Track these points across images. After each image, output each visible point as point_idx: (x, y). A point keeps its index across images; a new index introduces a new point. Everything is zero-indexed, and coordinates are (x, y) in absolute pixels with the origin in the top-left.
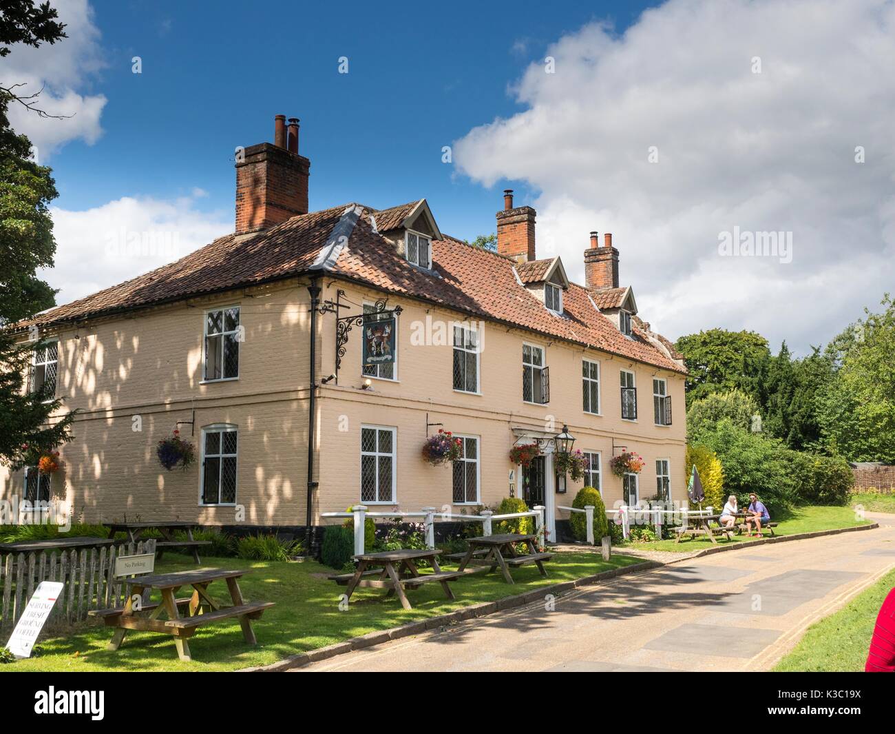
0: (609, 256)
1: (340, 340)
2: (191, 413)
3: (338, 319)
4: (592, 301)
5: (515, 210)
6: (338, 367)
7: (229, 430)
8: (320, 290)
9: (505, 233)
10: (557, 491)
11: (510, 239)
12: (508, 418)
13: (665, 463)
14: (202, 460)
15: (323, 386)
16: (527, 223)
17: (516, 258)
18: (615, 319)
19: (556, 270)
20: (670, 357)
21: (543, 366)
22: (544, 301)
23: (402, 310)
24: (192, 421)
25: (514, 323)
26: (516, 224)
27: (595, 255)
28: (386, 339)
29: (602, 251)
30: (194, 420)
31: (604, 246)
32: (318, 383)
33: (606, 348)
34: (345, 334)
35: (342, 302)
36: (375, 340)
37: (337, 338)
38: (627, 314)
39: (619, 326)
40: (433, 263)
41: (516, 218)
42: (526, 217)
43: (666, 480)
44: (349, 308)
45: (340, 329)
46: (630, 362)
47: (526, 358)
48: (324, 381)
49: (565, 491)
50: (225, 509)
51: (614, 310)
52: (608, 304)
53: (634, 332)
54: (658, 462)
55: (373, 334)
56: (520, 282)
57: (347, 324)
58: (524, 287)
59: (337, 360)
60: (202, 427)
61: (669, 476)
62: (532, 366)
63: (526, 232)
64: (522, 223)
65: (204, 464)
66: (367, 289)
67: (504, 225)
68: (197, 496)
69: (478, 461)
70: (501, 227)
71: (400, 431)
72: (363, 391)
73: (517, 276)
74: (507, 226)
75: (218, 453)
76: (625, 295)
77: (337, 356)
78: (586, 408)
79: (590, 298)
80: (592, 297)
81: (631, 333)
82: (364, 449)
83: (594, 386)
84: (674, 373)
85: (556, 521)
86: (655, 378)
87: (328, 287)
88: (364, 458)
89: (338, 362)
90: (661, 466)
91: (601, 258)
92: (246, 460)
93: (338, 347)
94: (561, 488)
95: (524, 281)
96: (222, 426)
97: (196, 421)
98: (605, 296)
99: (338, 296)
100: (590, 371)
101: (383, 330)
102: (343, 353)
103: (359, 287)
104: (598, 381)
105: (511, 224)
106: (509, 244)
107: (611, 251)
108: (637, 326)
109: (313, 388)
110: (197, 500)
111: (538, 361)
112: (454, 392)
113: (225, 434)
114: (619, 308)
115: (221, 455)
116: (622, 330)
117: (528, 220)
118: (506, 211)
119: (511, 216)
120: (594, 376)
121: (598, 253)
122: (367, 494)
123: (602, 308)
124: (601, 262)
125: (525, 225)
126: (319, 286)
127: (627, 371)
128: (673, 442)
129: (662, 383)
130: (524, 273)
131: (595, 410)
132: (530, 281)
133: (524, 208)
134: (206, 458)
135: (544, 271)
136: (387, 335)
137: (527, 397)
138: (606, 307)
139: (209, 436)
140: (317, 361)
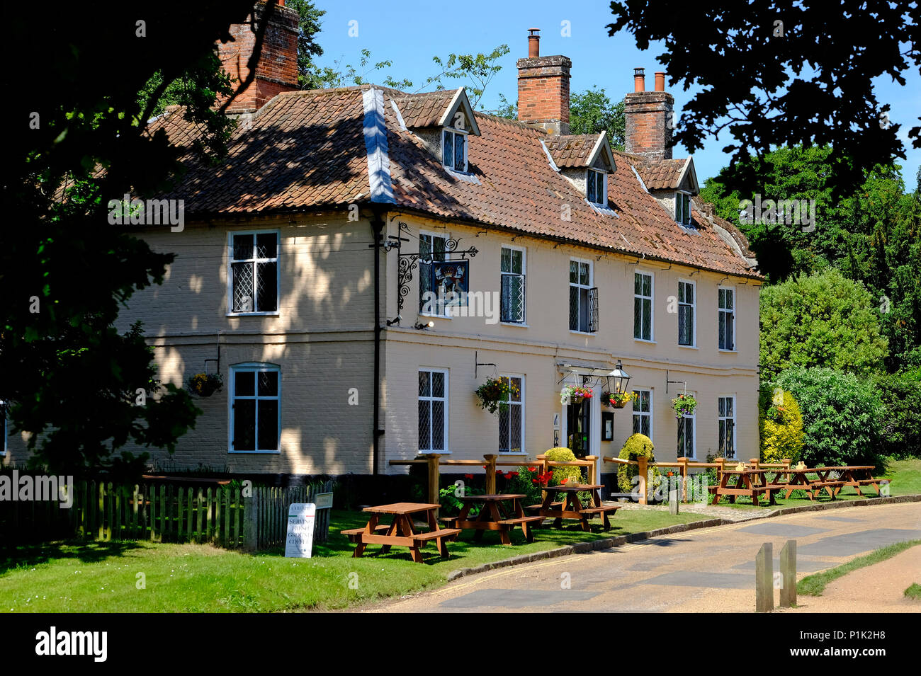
0: (660, 107)
1: (403, 277)
2: (214, 349)
3: (399, 255)
4: (637, 175)
5: (543, 59)
6: (400, 307)
7: (264, 370)
8: (384, 224)
9: (530, 89)
10: (604, 438)
11: (535, 98)
12: (553, 353)
13: (730, 400)
14: (231, 401)
15: (389, 328)
16: (560, 78)
17: (544, 126)
18: (670, 203)
19: (602, 151)
20: (740, 253)
21: (591, 286)
22: (585, 193)
23: (477, 251)
24: (217, 358)
25: (564, 237)
26: (545, 79)
27: (641, 103)
28: (458, 281)
29: (649, 98)
30: (219, 357)
31: (653, 90)
32: (382, 325)
33: (664, 254)
34: (408, 272)
35: (403, 235)
36: (445, 281)
37: (399, 275)
38: (685, 195)
39: (674, 214)
40: (470, 165)
41: (544, 71)
42: (559, 70)
43: (730, 423)
44: (408, 240)
45: (402, 265)
46: (691, 270)
47: (573, 277)
48: (389, 323)
49: (612, 439)
50: (265, 456)
51: (667, 192)
52: (661, 183)
53: (693, 219)
54: (721, 400)
55: (443, 274)
56: (553, 165)
57: (411, 261)
58: (560, 172)
59: (399, 299)
60: (230, 365)
61: (734, 418)
62: (579, 286)
63: (558, 90)
64: (552, 79)
65: (234, 406)
66: (424, 219)
67: (528, 78)
68: (227, 441)
69: (522, 403)
70: (522, 81)
71: (451, 372)
72: (420, 331)
73: (550, 158)
74: (532, 80)
75: (253, 395)
76: (684, 169)
77: (399, 294)
78: (637, 335)
79: (634, 171)
80: (638, 170)
81: (690, 221)
82: (420, 394)
83: (647, 303)
84: (746, 279)
85: (601, 475)
86: (721, 287)
87: (391, 221)
88: (421, 403)
89: (400, 301)
90: (725, 405)
91: (649, 107)
92: (291, 404)
93: (400, 286)
94: (608, 435)
95: (560, 165)
96: (256, 365)
97: (221, 358)
98: (656, 170)
99: (400, 229)
100: (642, 285)
101: (455, 271)
102: (406, 292)
103: (417, 217)
104: (652, 298)
105: (538, 77)
106: (534, 105)
107: (664, 99)
108: (696, 208)
109: (378, 330)
110: (227, 446)
111: (585, 280)
112: (502, 325)
113: (260, 374)
114: (676, 189)
115: (256, 397)
116: (678, 219)
117: (562, 75)
118: (530, 59)
119: (536, 67)
120: (647, 292)
121: (644, 101)
122: (423, 442)
123: (652, 188)
124: (648, 114)
125: (557, 82)
126: (384, 220)
127: (686, 281)
128: (742, 373)
129: (729, 293)
130: (558, 153)
131: (647, 336)
132: (568, 166)
133: (556, 58)
134: (236, 400)
135: (586, 152)
136: (459, 277)
137: (573, 326)
138: (657, 187)
139: (239, 376)
140: (381, 301)
